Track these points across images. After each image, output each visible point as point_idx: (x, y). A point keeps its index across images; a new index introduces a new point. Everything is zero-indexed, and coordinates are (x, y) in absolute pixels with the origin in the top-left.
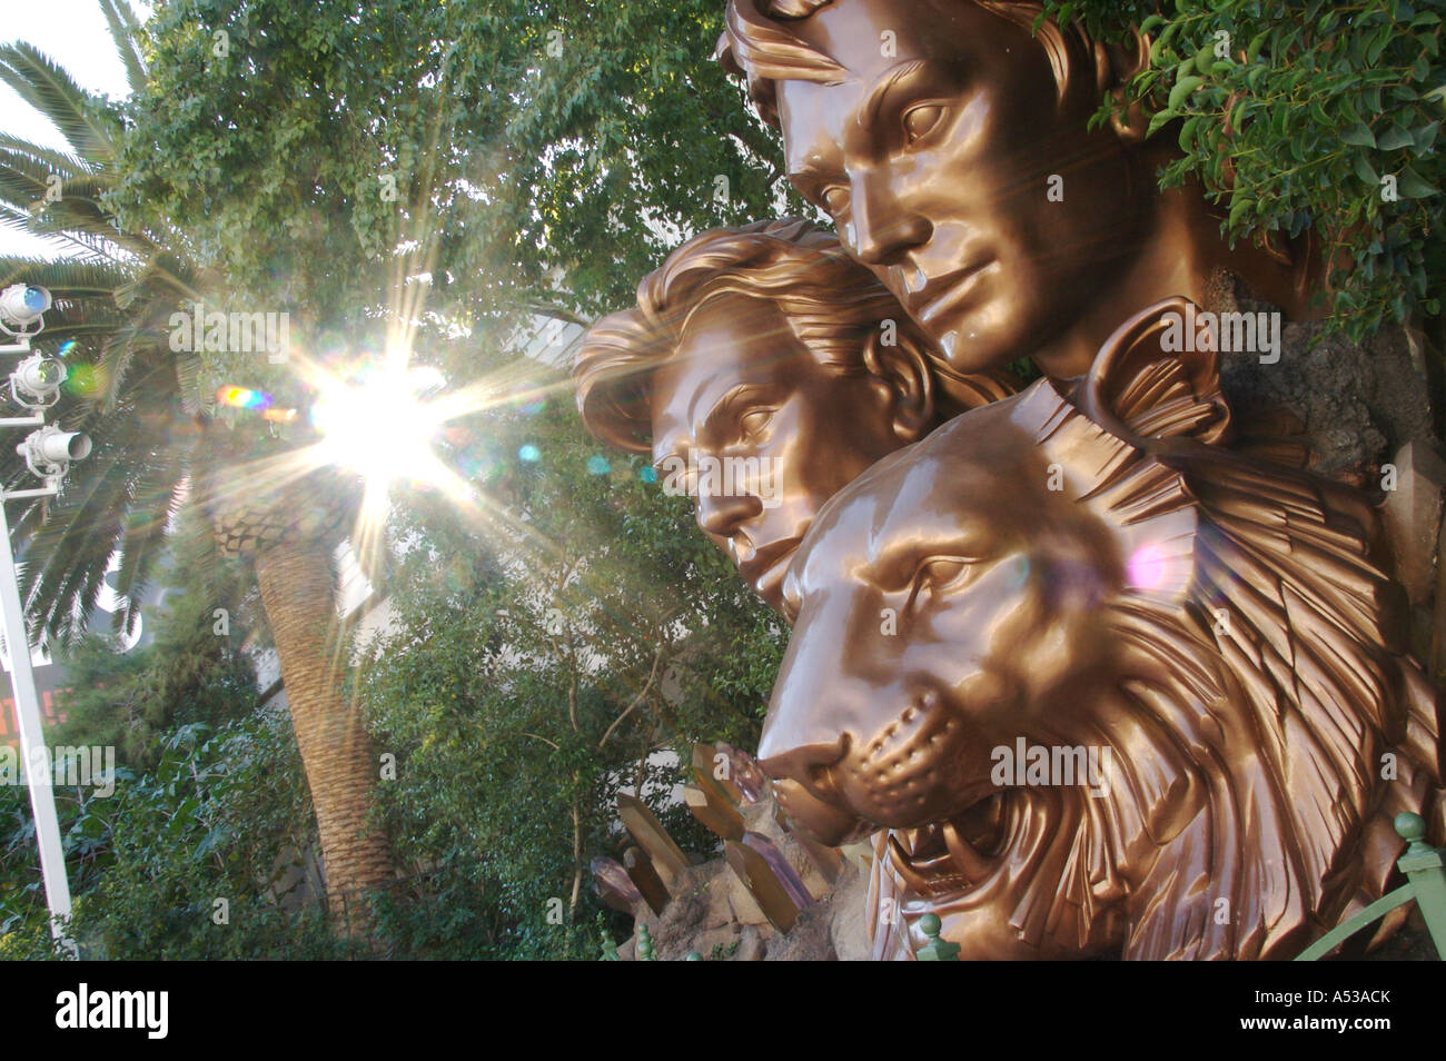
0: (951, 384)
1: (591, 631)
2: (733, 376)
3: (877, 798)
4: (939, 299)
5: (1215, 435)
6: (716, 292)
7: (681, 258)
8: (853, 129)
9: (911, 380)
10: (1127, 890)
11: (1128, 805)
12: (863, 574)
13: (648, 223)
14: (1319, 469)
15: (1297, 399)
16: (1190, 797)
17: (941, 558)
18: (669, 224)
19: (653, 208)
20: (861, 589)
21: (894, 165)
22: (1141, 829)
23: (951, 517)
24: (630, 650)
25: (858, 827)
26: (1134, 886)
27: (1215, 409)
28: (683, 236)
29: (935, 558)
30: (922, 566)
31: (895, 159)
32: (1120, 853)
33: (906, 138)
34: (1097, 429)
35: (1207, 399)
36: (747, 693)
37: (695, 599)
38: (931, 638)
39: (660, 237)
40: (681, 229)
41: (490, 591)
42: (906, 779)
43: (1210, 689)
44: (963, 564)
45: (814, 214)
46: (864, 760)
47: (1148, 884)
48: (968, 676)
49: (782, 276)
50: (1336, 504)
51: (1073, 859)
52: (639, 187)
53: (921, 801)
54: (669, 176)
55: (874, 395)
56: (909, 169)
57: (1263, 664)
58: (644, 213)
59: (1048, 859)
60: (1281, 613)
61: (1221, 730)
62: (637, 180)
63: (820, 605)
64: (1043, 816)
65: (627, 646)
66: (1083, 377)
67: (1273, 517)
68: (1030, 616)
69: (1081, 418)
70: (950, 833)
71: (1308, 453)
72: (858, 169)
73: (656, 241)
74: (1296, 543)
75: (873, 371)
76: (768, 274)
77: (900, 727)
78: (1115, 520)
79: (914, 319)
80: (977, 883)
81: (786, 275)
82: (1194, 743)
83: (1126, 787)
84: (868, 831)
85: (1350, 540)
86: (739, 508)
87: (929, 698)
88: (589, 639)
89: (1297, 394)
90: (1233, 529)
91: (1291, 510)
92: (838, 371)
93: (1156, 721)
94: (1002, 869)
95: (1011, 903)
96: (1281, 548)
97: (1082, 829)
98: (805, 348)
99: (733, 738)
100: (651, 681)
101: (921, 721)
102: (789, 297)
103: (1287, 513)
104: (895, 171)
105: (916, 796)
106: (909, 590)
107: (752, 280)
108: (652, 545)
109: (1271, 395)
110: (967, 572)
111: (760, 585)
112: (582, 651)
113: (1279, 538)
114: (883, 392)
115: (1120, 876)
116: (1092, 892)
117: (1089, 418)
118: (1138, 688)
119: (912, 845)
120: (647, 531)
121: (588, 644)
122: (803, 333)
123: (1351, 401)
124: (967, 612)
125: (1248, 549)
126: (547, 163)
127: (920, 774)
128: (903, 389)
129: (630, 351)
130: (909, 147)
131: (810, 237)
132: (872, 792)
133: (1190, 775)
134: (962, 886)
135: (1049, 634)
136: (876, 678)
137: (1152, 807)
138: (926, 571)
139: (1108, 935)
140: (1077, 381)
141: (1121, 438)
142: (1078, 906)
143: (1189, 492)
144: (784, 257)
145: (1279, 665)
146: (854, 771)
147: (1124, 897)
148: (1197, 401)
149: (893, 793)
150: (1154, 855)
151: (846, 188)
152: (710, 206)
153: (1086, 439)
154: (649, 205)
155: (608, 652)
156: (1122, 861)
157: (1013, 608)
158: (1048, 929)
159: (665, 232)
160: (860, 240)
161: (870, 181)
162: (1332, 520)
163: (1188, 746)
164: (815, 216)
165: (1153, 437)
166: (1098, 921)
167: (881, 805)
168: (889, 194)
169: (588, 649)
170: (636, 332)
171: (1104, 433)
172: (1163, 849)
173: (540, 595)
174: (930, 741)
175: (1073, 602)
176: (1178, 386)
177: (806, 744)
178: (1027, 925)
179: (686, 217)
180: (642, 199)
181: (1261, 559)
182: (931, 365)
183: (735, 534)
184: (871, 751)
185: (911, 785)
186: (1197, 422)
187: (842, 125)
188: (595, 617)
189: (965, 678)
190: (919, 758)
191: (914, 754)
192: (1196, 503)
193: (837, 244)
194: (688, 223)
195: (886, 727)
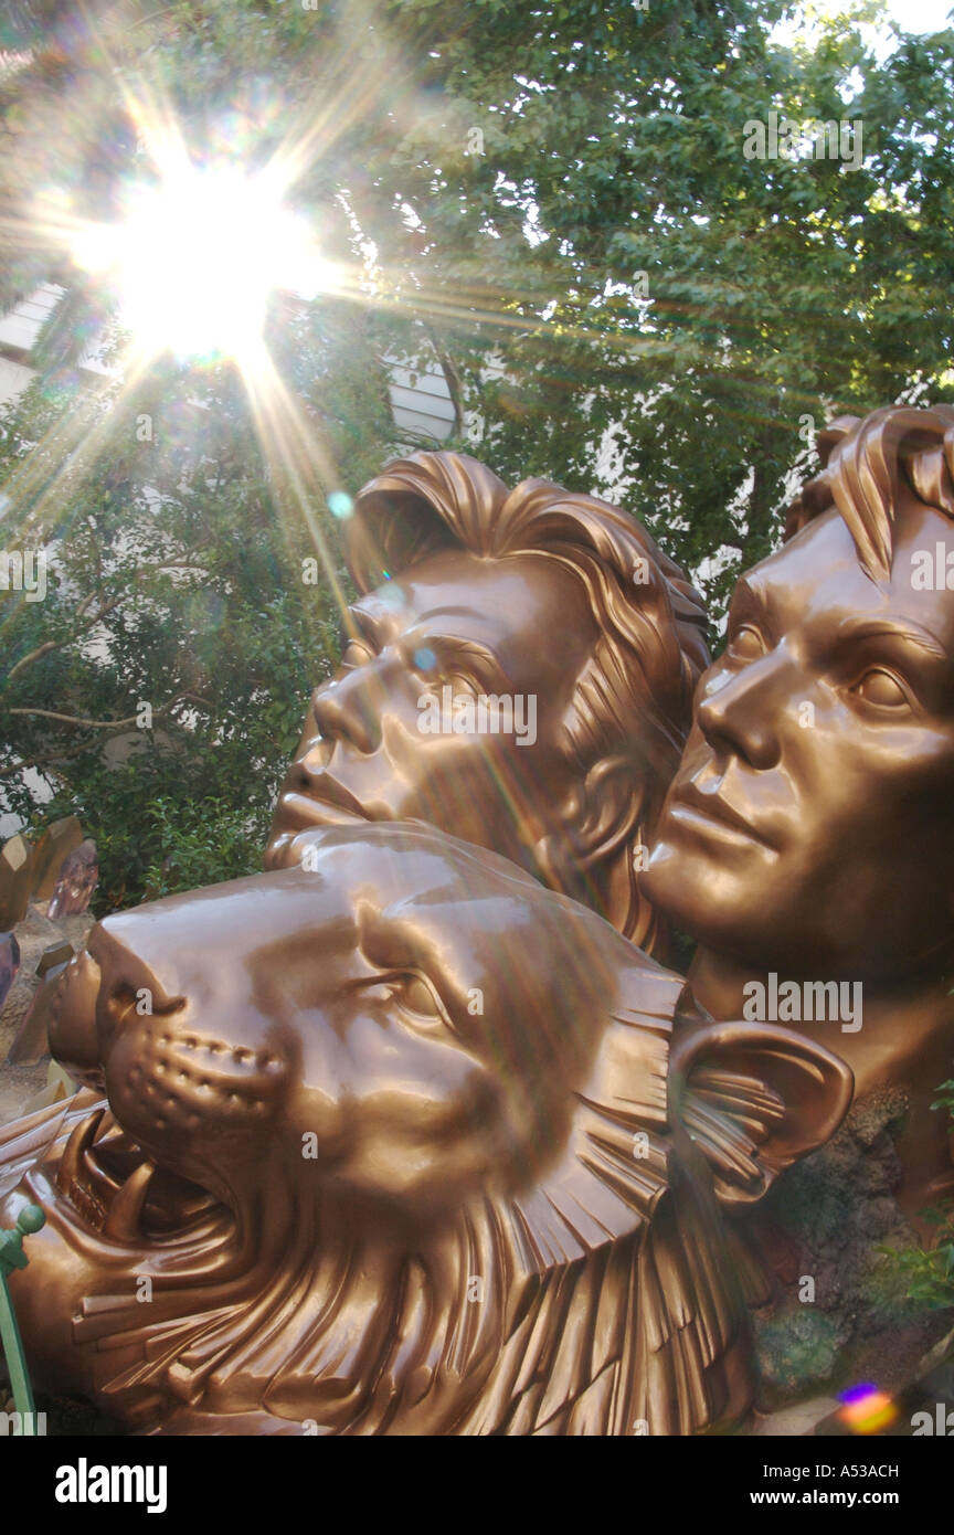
0: (620, 873)
1: (129, 626)
2: (495, 638)
3: (135, 1075)
4: (703, 816)
5: (730, 1195)
6: (574, 565)
7: (588, 508)
8: (828, 621)
9: (601, 828)
10: (194, 1402)
11: (285, 1346)
12: (366, 915)
13: (607, 436)
14: (758, 1323)
15: (818, 1256)
16: (333, 1406)
17: (431, 986)
18: (619, 461)
19: (625, 432)
20: (350, 921)
21: (818, 687)
22: (268, 1375)
23: (481, 971)
24: (134, 681)
25: (91, 1071)
26: (201, 1406)
27: (757, 1180)
28: (616, 482)
29: (428, 980)
30: (410, 970)
31: (825, 685)
32: (230, 1368)
33: (853, 683)
34: (663, 1069)
35: (760, 1165)
36: (165, 844)
37: (232, 720)
38: (340, 1028)
39: (600, 458)
40: (621, 477)
41: (107, 496)
42: (173, 1094)
43: (461, 1355)
44: (439, 1013)
45: (718, 615)
46: (168, 1037)
47: (215, 1419)
48: (324, 1093)
49: (632, 627)
50: (731, 1367)
51: (193, 1321)
52: (640, 405)
53: (160, 1124)
54: (670, 432)
55: (562, 797)
56: (822, 705)
57: (519, 1396)
58: (615, 428)
59: (176, 1295)
60: (584, 1382)
61: (424, 1395)
62: (647, 398)
63: (304, 887)
64: (221, 1261)
65: (137, 674)
66: (710, 1018)
67: (679, 1310)
68: (424, 1119)
69: (665, 1045)
70: (144, 1173)
71: (769, 1301)
72: (791, 650)
73: (593, 456)
74: (666, 1350)
75: (587, 783)
76: (626, 611)
77: (225, 1054)
78: (579, 1145)
79: (667, 801)
80: (106, 1236)
81: (636, 632)
82: (393, 1374)
83: (305, 1330)
84: (93, 1084)
85: (702, 1405)
86: (358, 726)
87: (275, 1065)
88: (119, 627)
89: (822, 1252)
90: (642, 1276)
91: (698, 1323)
92: (566, 746)
93: (394, 1319)
94: (139, 1254)
95: (104, 1287)
96: (652, 1338)
97: (231, 1310)
98: (569, 698)
99: (107, 850)
100: (113, 724)
101: (246, 1071)
102: (614, 647)
103: (693, 1322)
104: (812, 691)
105: (162, 1116)
106: (377, 972)
107: (609, 597)
108: (264, 648)
109: (807, 1226)
110: (433, 1023)
111: (289, 798)
112: (102, 628)
113: (661, 1331)
114: (572, 807)
115: (205, 1382)
116: (170, 1364)
117: (670, 1054)
118: (417, 1277)
119: (106, 1137)
120: (274, 634)
121: (114, 631)
122: (585, 684)
123: (848, 1314)
124: (390, 1050)
125: (630, 1306)
126: (609, 290)
127: (189, 1106)
128: (586, 825)
129: (457, 509)
130: (846, 691)
131: (692, 633)
132: (138, 1067)
133: (357, 1390)
134: (93, 1218)
135: (417, 1152)
136: (264, 998)
137: (299, 1372)
138: (408, 979)
139: (133, 1410)
140: (702, 1016)
141: (668, 1100)
142: (146, 1360)
143: (654, 1206)
144: (653, 618)
145: (528, 1413)
146: (149, 1033)
147: (185, 1402)
148: (754, 1155)
149: (150, 1090)
150: (248, 1406)
151: (765, 649)
152: (664, 491)
153: (646, 1064)
154: (627, 426)
155: (119, 659)
156: (223, 1375)
157: (423, 1096)
158: (102, 1343)
159: (608, 460)
160: (719, 692)
161: (786, 671)
162: (712, 1375)
163: (387, 1368)
164: (717, 618)
165: (689, 1131)
166: (144, 1390)
167: (130, 1083)
168: (784, 698)
169: (109, 635)
170: (482, 505)
171: (664, 1079)
172: (262, 1412)
173: (137, 549)
174: (230, 1095)
175: (468, 1154)
176: (758, 1125)
177: (148, 964)
178: (93, 1319)
179: (638, 474)
180: (630, 417)
181: (628, 1324)
182: (629, 841)
183: (329, 740)
184: (182, 1040)
185: (171, 1103)
186: (732, 1170)
187: (829, 606)
188: (147, 622)
189: (320, 1088)
190: (204, 1094)
191: (206, 1087)
192: (647, 1220)
193: (702, 667)
194: (633, 480)
195: (217, 1039)
